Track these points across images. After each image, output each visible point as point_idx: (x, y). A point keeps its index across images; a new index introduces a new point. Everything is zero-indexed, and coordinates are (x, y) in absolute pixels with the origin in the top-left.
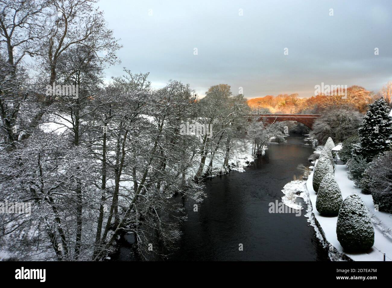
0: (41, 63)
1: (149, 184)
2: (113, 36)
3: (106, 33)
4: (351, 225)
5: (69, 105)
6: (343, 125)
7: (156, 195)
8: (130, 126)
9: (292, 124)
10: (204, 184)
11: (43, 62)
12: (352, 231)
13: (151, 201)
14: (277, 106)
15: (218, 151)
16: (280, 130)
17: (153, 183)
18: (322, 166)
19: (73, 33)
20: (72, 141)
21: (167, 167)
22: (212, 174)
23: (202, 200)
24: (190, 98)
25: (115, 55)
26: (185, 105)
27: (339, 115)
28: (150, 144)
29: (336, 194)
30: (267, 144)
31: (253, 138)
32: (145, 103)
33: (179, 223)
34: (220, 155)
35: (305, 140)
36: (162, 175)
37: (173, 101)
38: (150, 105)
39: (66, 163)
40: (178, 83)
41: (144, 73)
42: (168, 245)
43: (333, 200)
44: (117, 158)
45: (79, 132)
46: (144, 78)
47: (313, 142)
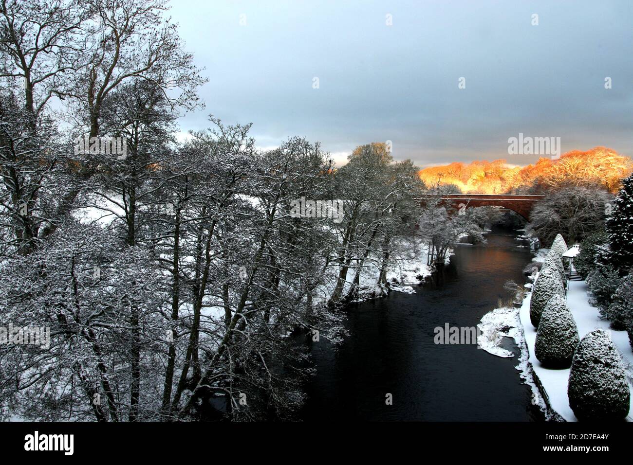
0: (75, 110)
1: (251, 312)
2: (192, 64)
3: (181, 58)
4: (591, 382)
5: (120, 177)
6: (581, 213)
7: (263, 331)
8: (219, 214)
9: (497, 212)
10: (346, 313)
11: (79, 108)
12: (593, 392)
13: (255, 340)
14: (470, 181)
15: (368, 257)
16: (475, 222)
17: (257, 311)
18: (545, 283)
19: (129, 60)
20: (124, 238)
21: (281, 284)
22: (358, 298)
23: (342, 340)
24: (321, 166)
25: (195, 95)
26: (314, 178)
27: (574, 197)
28: (252, 244)
29: (569, 331)
30: (453, 245)
31: (430, 236)
32: (245, 174)
33: (302, 378)
34: (373, 264)
35: (518, 239)
36: (273, 297)
37: (292, 172)
38: (254, 178)
39: (116, 274)
40: (301, 142)
41: (243, 124)
42: (282, 415)
43: (564, 340)
44: (197, 269)
45: (136, 224)
46: (244, 132)
47: (531, 242)
